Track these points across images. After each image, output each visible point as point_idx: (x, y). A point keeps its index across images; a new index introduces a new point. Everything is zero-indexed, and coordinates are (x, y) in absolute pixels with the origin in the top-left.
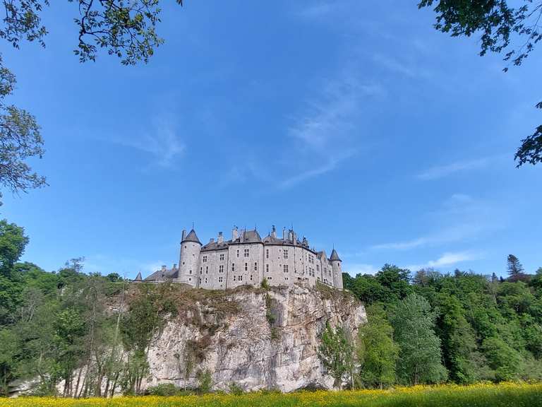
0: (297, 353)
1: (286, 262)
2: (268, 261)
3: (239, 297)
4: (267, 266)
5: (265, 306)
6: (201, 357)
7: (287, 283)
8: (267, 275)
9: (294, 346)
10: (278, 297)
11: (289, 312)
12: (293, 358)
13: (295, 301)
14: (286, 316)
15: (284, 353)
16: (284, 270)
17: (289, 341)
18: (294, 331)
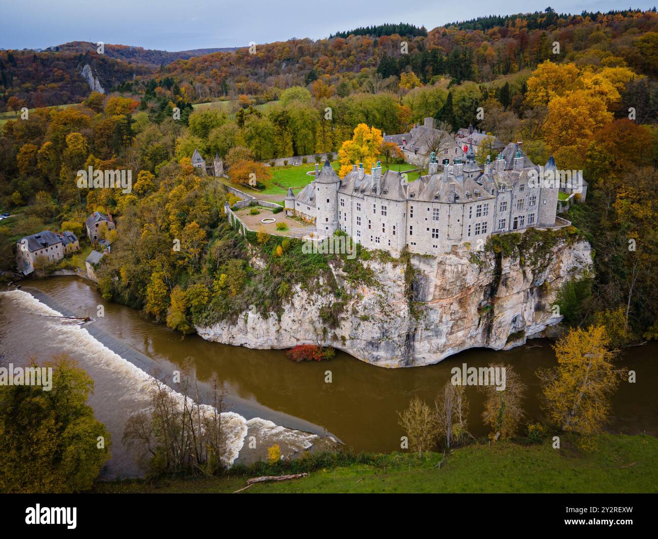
0: (444, 328)
1: (436, 225)
2: (411, 222)
3: (375, 266)
4: (411, 227)
5: (403, 281)
6: (335, 324)
7: (436, 252)
8: (411, 239)
9: (441, 321)
10: (422, 267)
11: (436, 286)
12: (438, 333)
13: (446, 273)
14: (432, 290)
15: (426, 329)
16: (433, 235)
17: (434, 317)
18: (442, 306)
